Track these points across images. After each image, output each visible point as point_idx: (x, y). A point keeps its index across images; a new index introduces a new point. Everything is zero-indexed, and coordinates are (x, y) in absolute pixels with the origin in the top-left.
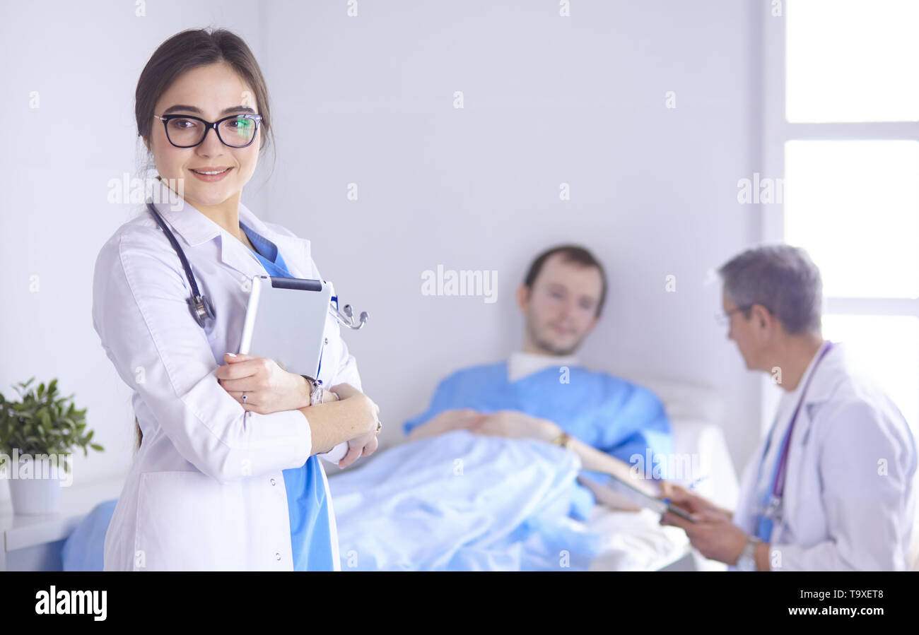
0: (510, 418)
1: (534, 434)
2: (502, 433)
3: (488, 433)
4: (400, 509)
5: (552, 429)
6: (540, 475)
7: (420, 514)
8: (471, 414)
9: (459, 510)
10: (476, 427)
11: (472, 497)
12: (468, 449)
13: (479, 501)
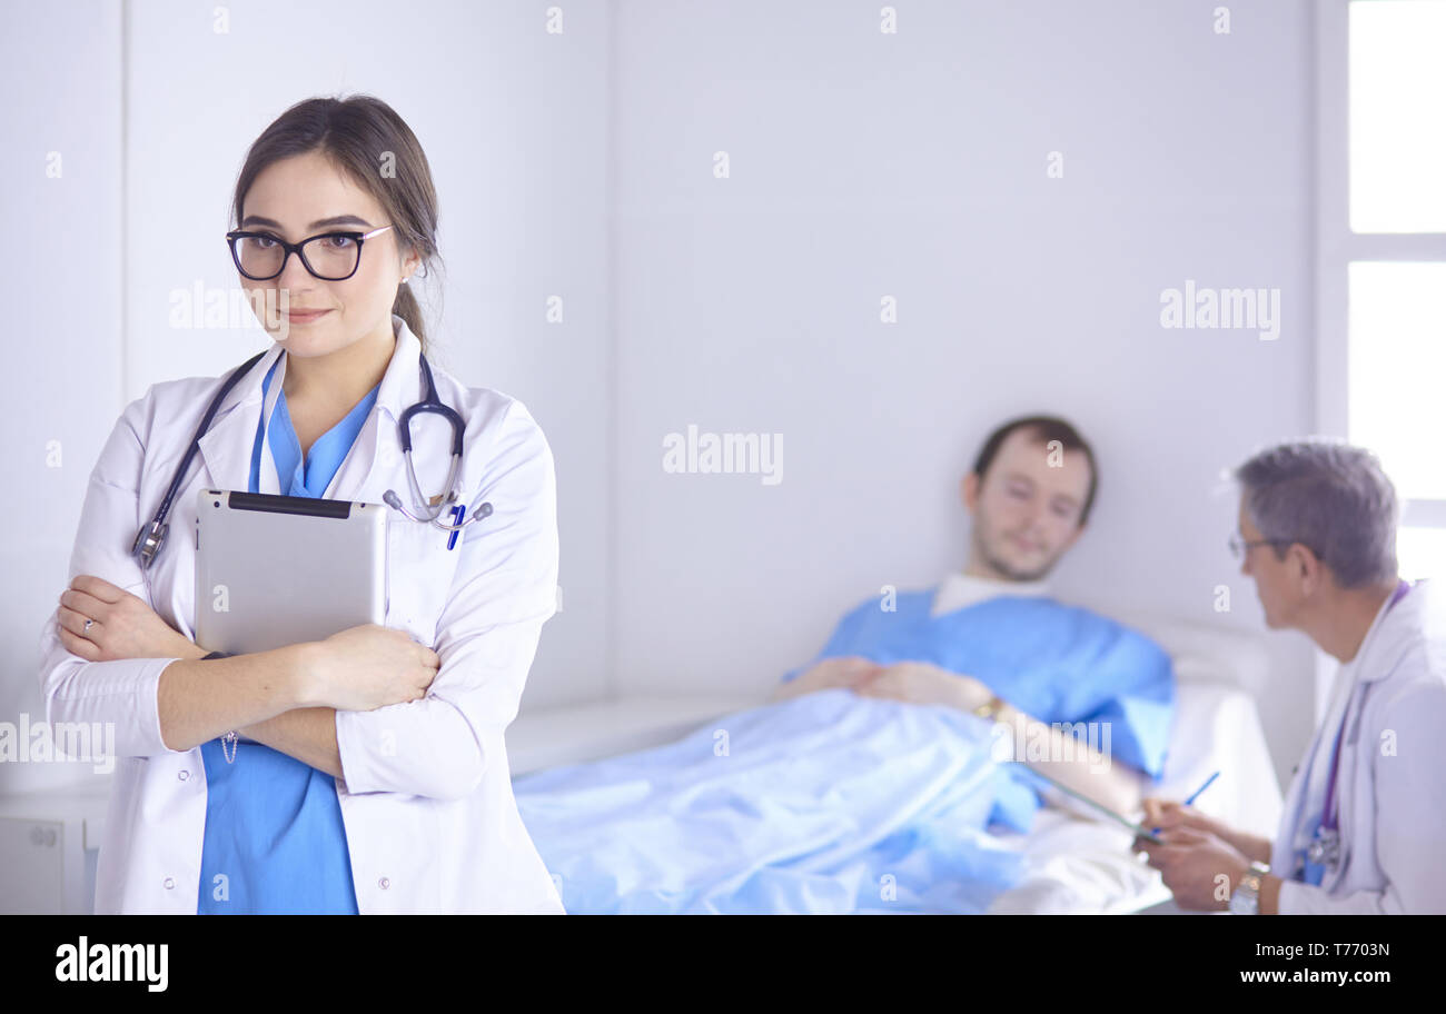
0: (915, 673)
1: (948, 698)
2: (900, 696)
3: (878, 694)
4: (700, 805)
5: (976, 691)
6: (942, 760)
7: (729, 815)
8: (860, 664)
9: (794, 810)
10: (862, 685)
11: (820, 791)
12: (839, 718)
13: (833, 797)
